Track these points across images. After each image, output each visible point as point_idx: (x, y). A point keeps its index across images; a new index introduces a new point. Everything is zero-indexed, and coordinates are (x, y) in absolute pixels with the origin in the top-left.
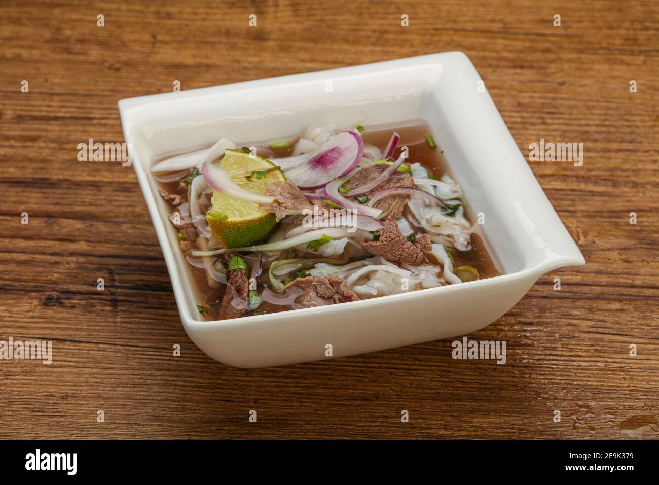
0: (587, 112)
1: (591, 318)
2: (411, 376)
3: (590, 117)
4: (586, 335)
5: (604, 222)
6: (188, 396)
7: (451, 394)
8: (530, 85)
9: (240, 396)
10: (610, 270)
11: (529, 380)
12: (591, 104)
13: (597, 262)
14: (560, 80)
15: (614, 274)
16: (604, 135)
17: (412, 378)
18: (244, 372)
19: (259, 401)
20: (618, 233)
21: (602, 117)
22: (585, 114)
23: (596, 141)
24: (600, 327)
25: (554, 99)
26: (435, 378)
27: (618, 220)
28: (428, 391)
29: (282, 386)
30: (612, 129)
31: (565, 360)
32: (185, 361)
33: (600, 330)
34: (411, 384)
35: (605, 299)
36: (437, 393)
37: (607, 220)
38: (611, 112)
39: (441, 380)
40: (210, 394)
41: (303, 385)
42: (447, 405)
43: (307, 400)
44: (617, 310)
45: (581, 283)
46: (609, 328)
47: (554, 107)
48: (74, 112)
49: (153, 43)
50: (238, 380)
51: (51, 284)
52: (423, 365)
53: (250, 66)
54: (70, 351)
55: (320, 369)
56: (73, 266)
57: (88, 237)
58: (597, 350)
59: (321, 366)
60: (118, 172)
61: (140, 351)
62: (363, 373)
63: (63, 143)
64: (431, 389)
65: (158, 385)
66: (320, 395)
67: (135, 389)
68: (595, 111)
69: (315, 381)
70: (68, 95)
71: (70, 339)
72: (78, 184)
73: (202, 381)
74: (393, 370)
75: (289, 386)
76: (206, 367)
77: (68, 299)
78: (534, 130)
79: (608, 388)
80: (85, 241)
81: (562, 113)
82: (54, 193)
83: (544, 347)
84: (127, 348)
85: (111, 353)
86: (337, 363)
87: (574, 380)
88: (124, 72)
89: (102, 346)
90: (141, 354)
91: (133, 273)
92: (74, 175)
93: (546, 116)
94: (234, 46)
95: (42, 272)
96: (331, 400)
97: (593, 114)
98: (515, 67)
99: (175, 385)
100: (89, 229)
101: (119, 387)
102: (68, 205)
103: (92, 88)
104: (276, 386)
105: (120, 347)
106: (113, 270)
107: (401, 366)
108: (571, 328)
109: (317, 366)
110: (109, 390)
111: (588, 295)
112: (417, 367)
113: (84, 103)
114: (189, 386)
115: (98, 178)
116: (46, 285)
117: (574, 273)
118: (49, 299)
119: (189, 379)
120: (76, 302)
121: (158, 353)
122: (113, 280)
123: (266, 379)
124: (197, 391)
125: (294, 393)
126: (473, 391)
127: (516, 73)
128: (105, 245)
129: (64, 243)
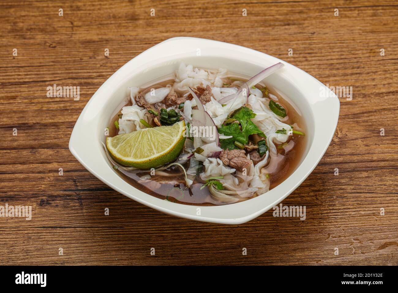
0: (330, 51)
1: (352, 184)
2: (256, 231)
3: (332, 54)
4: (351, 195)
5: (350, 121)
6: (133, 256)
7: (281, 240)
8: (294, 36)
9: (162, 253)
10: (358, 152)
11: (323, 227)
12: (331, 45)
13: (350, 148)
14: (312, 31)
15: (360, 154)
16: (342, 65)
17: (258, 232)
18: (162, 238)
19: (173, 255)
20: (359, 128)
21: (339, 53)
22: (330, 52)
23: (338, 69)
24: (358, 189)
25: (310, 44)
26: (270, 231)
27: (358, 119)
28: (268, 239)
29: (185, 245)
30: (346, 61)
31: (341, 212)
32: (127, 234)
33: (358, 191)
34: (257, 236)
35: (358, 171)
36: (273, 240)
37: (351, 120)
38: (344, 50)
39: (274, 231)
40: (145, 253)
41: (196, 242)
42: (279, 247)
43: (201, 252)
44: (366, 177)
45: (343, 162)
46: (363, 189)
47: (311, 49)
48: (34, 78)
49: (72, 28)
50: (159, 243)
51: (41, 192)
52: (262, 223)
53: (131, 38)
54: (60, 234)
55: (204, 231)
56: (52, 178)
57: (57, 160)
58: (359, 203)
59: (205, 230)
60: (67, 115)
61: (101, 230)
62: (229, 231)
63: (31, 99)
64: (269, 238)
65: (115, 250)
66: (207, 248)
67: (102, 254)
68: (335, 50)
69: (203, 239)
70: (29, 66)
71: (59, 226)
72: (46, 125)
73: (139, 245)
74: (246, 228)
75: (189, 244)
76: (140, 237)
77: (53, 200)
78: (302, 65)
79: (367, 227)
80: (56, 162)
81: (316, 53)
82: (32, 132)
83: (328, 205)
84: (92, 229)
85: (84, 233)
86: (214, 227)
87: (348, 224)
88: (58, 49)
89: (78, 229)
90: (101, 232)
91: (87, 180)
92: (42, 120)
93: (307, 55)
94: (120, 26)
95: (35, 185)
96: (214, 250)
97: (334, 52)
98: (285, 25)
99: (124, 250)
100: (57, 154)
101: (93, 254)
102: (42, 139)
103: (42, 61)
104: (182, 245)
105: (89, 229)
106: (76, 180)
107: (250, 225)
108: (342, 191)
109: (203, 230)
110: (88, 257)
111: (348, 169)
112: (259, 225)
113: (39, 71)
114: (132, 250)
115: (56, 120)
116: (39, 193)
117: (338, 156)
118: (42, 201)
119: (131, 245)
120: (58, 202)
121: (111, 231)
122: (77, 186)
123: (175, 241)
124: (137, 252)
125: (193, 248)
126: (293, 237)
127: (286, 29)
128: (68, 163)
129: (44, 165)
